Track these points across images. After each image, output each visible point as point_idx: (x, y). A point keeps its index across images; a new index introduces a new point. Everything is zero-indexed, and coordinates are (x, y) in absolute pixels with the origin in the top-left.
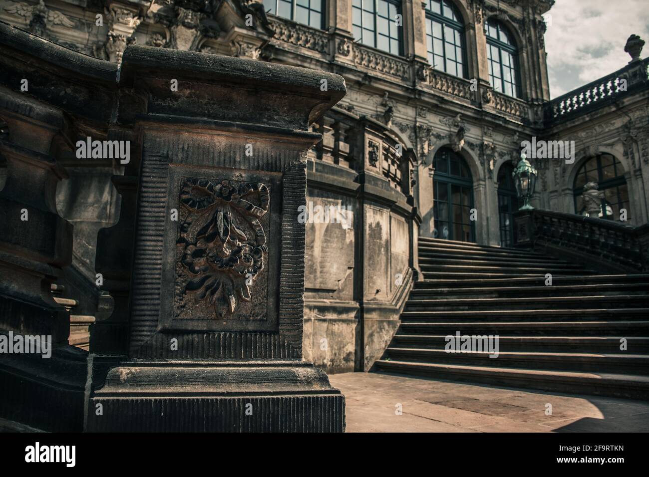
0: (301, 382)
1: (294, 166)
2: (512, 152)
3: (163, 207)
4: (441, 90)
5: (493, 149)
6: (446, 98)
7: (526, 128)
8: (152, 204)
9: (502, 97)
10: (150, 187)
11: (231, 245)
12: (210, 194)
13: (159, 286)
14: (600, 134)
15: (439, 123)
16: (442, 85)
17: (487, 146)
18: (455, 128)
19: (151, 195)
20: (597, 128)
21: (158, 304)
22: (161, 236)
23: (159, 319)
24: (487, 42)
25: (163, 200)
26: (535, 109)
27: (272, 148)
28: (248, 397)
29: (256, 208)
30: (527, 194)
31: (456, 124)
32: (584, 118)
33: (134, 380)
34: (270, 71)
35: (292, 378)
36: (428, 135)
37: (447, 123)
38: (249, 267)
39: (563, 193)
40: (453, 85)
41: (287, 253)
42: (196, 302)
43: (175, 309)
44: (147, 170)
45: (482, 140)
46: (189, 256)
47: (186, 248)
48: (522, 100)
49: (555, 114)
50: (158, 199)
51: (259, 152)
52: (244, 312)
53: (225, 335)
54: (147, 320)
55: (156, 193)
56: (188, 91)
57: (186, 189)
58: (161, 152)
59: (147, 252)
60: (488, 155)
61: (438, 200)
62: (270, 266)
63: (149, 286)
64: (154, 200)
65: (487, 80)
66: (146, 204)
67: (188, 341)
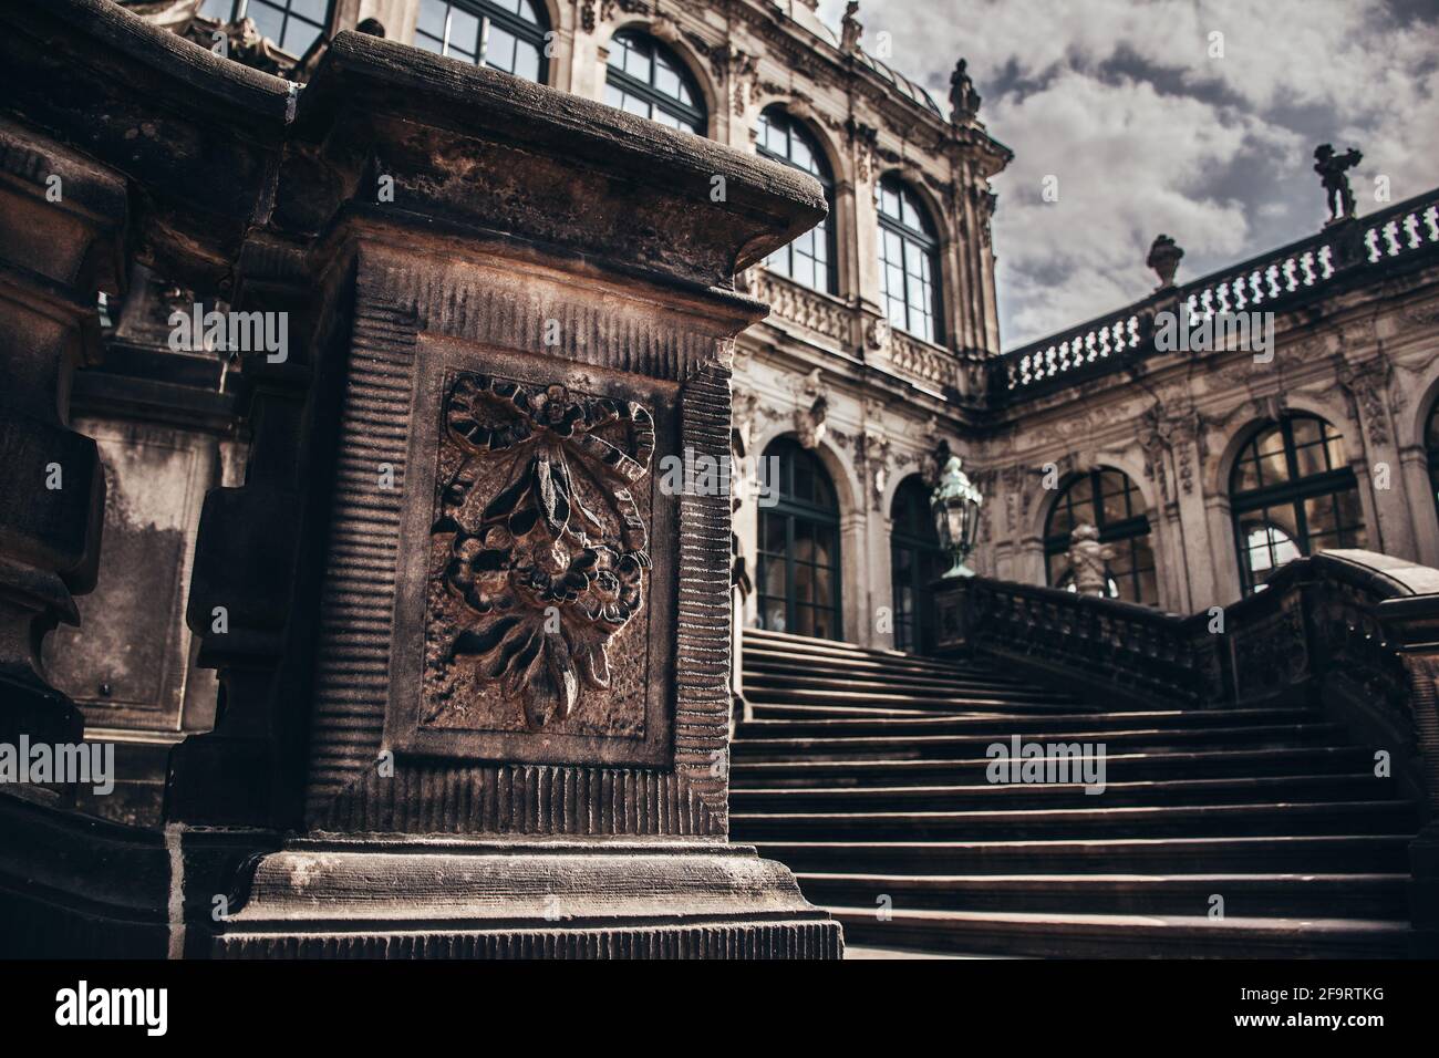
0: (738, 890)
1: (706, 370)
2: (923, 455)
3: (402, 438)
4: (781, 315)
5: (885, 448)
6: (791, 332)
7: (952, 408)
8: (375, 429)
9: (905, 339)
10: (371, 386)
11: (572, 544)
12: (521, 416)
13: (387, 639)
14: (1098, 428)
15: (773, 384)
16: (784, 306)
17: (872, 441)
18: (808, 397)
19: (372, 405)
20: (1094, 415)
21: (383, 688)
22: (396, 510)
23: (385, 726)
24: (880, 224)
25: (401, 419)
26: (971, 369)
27: (658, 324)
28: (626, 929)
29: (626, 460)
30: (961, 544)
31: (810, 390)
32: (1069, 395)
33: (328, 887)
34: (672, 141)
35: (719, 881)
36: (750, 409)
37: (791, 385)
38: (608, 602)
39: (1024, 547)
40: (807, 306)
41: (691, 574)
42: (480, 683)
43: (425, 702)
44: (364, 342)
45: (863, 427)
46: (464, 567)
47: (458, 545)
48: (945, 350)
49: (1011, 382)
50: (388, 417)
51: (628, 328)
52: (592, 717)
53: (550, 772)
54: (353, 729)
55: (385, 400)
56: (469, 165)
57: (459, 398)
58: (400, 301)
59: (360, 550)
60: (872, 460)
61: (765, 552)
62: (654, 604)
63: (360, 638)
64: (380, 417)
65: (876, 303)
66: (359, 427)
67: (457, 786)
